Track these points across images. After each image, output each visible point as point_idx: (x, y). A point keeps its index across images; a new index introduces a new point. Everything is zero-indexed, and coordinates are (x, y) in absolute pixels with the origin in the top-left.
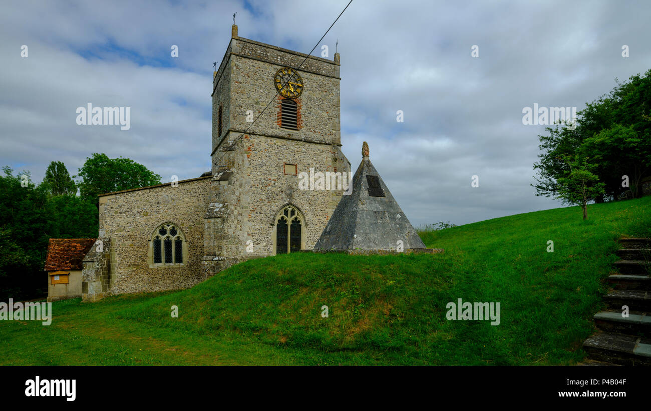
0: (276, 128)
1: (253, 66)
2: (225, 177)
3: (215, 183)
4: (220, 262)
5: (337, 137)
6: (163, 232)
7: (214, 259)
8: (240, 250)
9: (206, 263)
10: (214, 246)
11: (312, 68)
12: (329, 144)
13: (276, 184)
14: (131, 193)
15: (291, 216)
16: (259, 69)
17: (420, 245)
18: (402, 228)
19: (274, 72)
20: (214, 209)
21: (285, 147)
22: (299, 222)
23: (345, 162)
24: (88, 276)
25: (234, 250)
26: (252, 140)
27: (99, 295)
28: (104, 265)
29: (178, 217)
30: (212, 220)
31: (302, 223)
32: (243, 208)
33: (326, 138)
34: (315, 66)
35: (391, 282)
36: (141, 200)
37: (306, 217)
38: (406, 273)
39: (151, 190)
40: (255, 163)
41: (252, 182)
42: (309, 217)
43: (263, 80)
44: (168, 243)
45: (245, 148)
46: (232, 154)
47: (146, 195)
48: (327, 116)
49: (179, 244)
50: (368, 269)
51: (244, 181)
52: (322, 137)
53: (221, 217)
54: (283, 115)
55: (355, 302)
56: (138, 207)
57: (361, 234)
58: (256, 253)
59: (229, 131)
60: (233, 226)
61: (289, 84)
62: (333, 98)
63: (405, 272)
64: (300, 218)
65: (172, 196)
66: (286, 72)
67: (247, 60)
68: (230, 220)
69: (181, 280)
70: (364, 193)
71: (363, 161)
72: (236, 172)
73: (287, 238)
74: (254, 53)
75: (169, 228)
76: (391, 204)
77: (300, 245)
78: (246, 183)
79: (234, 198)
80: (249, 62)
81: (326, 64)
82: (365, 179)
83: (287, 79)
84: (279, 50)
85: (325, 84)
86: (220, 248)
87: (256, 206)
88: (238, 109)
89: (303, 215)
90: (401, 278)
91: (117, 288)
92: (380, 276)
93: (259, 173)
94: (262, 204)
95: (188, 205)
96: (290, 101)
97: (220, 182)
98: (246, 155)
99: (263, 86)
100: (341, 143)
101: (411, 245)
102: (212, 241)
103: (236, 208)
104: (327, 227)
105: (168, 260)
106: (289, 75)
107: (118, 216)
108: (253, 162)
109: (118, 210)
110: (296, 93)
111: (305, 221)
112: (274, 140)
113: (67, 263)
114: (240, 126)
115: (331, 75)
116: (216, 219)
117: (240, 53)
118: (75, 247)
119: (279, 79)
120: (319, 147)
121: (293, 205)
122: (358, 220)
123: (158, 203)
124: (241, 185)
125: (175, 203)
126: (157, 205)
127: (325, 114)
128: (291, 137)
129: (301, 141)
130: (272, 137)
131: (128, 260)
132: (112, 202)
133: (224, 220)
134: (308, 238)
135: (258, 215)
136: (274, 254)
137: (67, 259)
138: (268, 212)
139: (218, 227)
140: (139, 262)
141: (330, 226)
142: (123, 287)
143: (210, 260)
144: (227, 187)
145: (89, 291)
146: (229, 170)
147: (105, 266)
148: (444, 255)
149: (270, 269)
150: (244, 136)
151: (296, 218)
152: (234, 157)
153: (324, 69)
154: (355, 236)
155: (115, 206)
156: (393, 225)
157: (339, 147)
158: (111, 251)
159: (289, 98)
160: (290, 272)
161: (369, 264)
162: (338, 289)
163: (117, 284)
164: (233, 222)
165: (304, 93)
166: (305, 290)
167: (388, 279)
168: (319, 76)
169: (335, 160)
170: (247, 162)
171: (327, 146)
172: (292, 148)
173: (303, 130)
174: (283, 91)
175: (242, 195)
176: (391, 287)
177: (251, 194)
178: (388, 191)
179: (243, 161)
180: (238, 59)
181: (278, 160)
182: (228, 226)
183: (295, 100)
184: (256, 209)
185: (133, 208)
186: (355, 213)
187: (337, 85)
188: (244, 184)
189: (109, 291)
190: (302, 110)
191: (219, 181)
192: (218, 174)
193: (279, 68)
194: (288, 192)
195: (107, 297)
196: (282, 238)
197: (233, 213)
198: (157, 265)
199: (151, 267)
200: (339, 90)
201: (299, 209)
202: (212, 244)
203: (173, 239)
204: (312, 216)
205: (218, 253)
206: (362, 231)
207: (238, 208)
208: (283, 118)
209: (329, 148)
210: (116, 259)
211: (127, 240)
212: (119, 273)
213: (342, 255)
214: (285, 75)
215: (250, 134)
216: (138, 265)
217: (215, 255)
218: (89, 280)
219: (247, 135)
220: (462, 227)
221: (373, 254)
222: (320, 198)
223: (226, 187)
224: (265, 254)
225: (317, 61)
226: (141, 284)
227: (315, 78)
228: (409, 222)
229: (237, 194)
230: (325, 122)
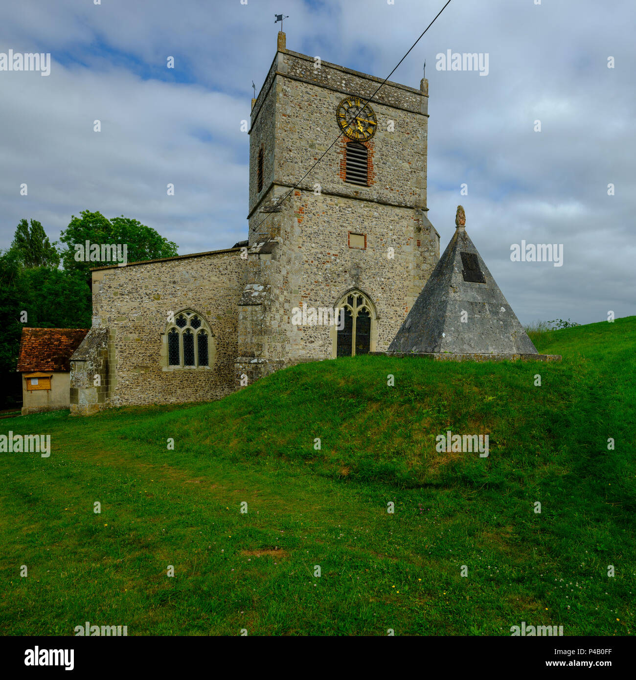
0: (338, 183)
1: (307, 92)
2: (267, 249)
3: (254, 256)
4: (259, 366)
5: (422, 197)
6: (181, 322)
7: (252, 362)
8: (287, 349)
9: (241, 367)
10: (252, 343)
11: (390, 99)
12: (411, 208)
13: (338, 261)
14: (137, 267)
15: (357, 306)
16: (315, 97)
17: (531, 350)
18: (507, 325)
19: (337, 104)
20: (252, 293)
21: (350, 209)
22: (368, 313)
23: (433, 233)
24: (77, 380)
25: (279, 349)
26: (304, 197)
27: (93, 407)
28: (100, 365)
29: (202, 302)
30: (249, 308)
31: (373, 316)
32: (291, 293)
33: (407, 198)
34: (393, 97)
35: (491, 398)
36: (150, 277)
37: (378, 308)
38: (511, 387)
39: (165, 264)
40: (309, 230)
41: (305, 257)
42: (382, 307)
43: (321, 113)
44: (188, 338)
45: (296, 209)
46: (277, 217)
47: (157, 271)
48: (408, 167)
49: (203, 339)
50: (460, 380)
51: (294, 255)
52: (401, 197)
53: (261, 304)
54: (348, 164)
55: (442, 424)
56: (147, 287)
57: (452, 333)
58: (308, 355)
59: (273, 185)
60: (278, 317)
61: (356, 120)
62: (418, 143)
63: (509, 385)
64: (370, 308)
65: (193, 273)
66: (353, 103)
67: (298, 84)
68: (273, 309)
69: (207, 388)
70: (457, 277)
71: (457, 233)
72: (282, 241)
73: (351, 335)
74: (308, 73)
75: (189, 317)
76: (493, 293)
77: (369, 345)
78: (296, 258)
79: (279, 279)
80: (302, 87)
81: (408, 94)
82: (458, 258)
83: (354, 113)
84: (344, 72)
85: (407, 123)
86: (260, 346)
87: (309, 291)
88: (285, 154)
89: (374, 304)
90: (504, 393)
91: (118, 397)
92: (475, 389)
93: (313, 245)
94: (318, 288)
95: (215, 286)
96: (358, 145)
97: (261, 255)
98: (296, 219)
99: (321, 122)
100: (428, 207)
101: (518, 348)
102: (249, 336)
103: (282, 293)
104: (405, 322)
105: (189, 361)
106: (358, 108)
107: (119, 298)
108: (306, 229)
109: (119, 291)
110: (366, 134)
111: (376, 312)
112: (336, 200)
113: (48, 362)
114: (288, 178)
115: (416, 110)
116: (254, 307)
117: (289, 73)
118: (59, 340)
119: (342, 113)
120: (397, 211)
121: (361, 291)
122: (448, 314)
123: (174, 282)
124: (289, 261)
125: (199, 283)
126: (172, 285)
127: (406, 165)
128: (359, 196)
129: (372, 201)
130: (332, 194)
131: (134, 360)
132: (110, 279)
133: (266, 309)
134: (380, 335)
135: (312, 302)
136: (334, 356)
137: (49, 356)
138: (326, 299)
139: (257, 317)
140: (148, 362)
141: (410, 320)
142: (126, 397)
143: (245, 363)
144: (270, 263)
145: (80, 401)
146: (273, 239)
147: (101, 367)
148: (562, 364)
149: (328, 377)
150: (294, 192)
151: (364, 309)
152: (279, 221)
153: (407, 101)
154: (444, 335)
155: (114, 284)
156: (495, 321)
157: (424, 212)
158: (109, 346)
159: (357, 141)
160: (355, 382)
161: (462, 374)
162: (419, 405)
163: (118, 392)
164: (277, 311)
165: (377, 134)
166: (375, 406)
167: (486, 394)
168: (400, 111)
169: (419, 230)
170: (297, 229)
171: (408, 210)
172: (360, 211)
173: (376, 186)
174: (348, 131)
175: (290, 275)
176: (490, 405)
177: (303, 273)
178: (489, 275)
179: (293, 227)
180: (287, 82)
181: (340, 228)
182: (271, 317)
183: (364, 144)
184: (309, 294)
185: (139, 289)
186: (445, 303)
187: (423, 125)
188: (293, 259)
189: (108, 402)
190: (375, 158)
191: (259, 253)
192: (258, 244)
193: (344, 96)
194: (354, 272)
195: (104, 409)
196: (345, 336)
197: (277, 299)
198: (172, 367)
199: (165, 369)
200: (426, 131)
201: (368, 296)
202: (249, 340)
203: (195, 332)
204: (386, 306)
205: (256, 353)
206: (453, 328)
207: (285, 293)
208: (348, 169)
209: (410, 212)
210: (116, 358)
211: (131, 333)
212: (120, 376)
213: (426, 360)
214: (351, 107)
215: (302, 189)
216: (147, 367)
217: (253, 356)
218: (79, 386)
219: (297, 190)
220: (586, 327)
221: (468, 360)
222: (398, 282)
223: (268, 263)
224: (322, 356)
225: (397, 90)
227: (393, 114)
228: (516, 318)
229: (284, 272)
230: (406, 176)
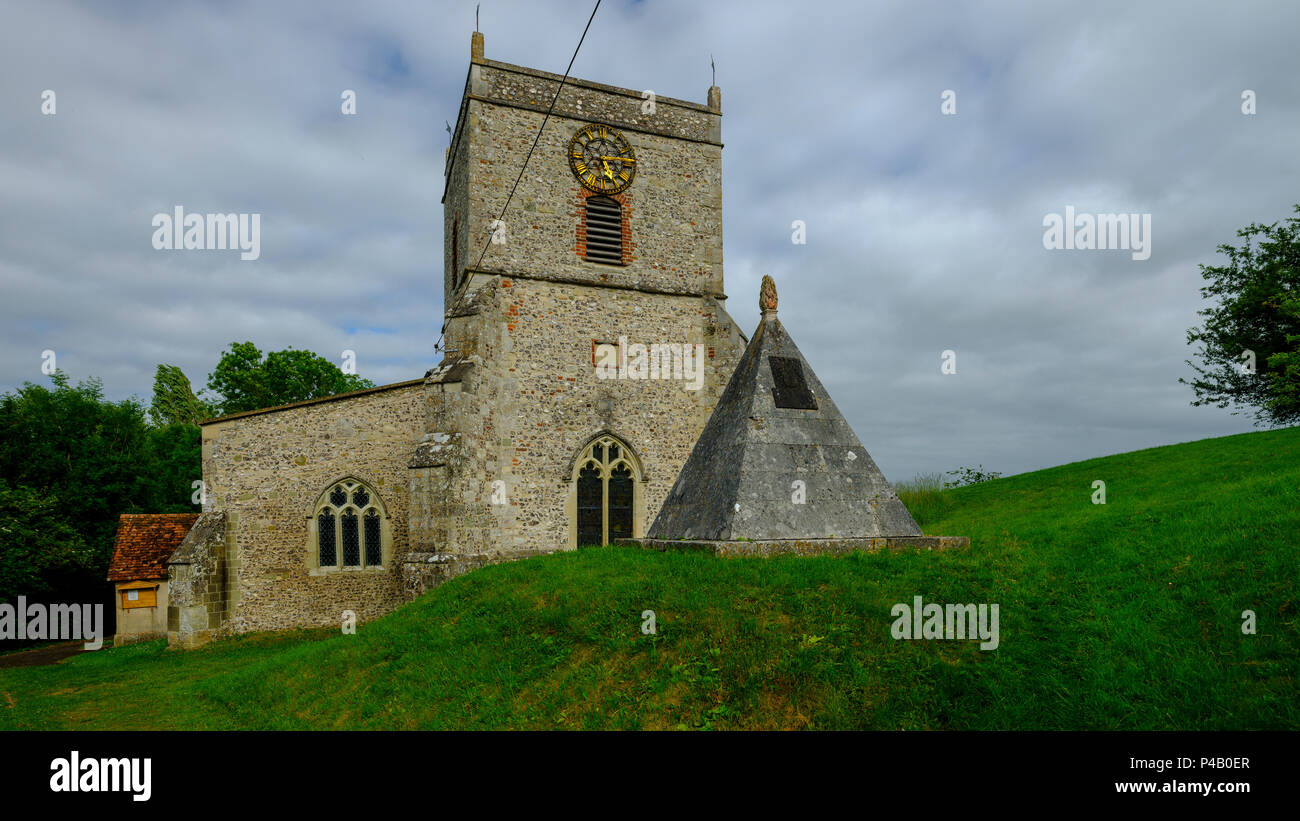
0: (574, 263)
1: (519, 123)
2: (455, 375)
3: (434, 387)
4: (442, 566)
5: (716, 277)
6: (338, 498)
7: (430, 560)
8: (493, 537)
9: (414, 569)
10: (430, 529)
11: (657, 123)
12: (696, 296)
13: (576, 388)
14: (269, 416)
15: (610, 460)
16: (533, 129)
17: (908, 528)
18: (859, 485)
19: (569, 137)
20: (431, 447)
21: (594, 304)
22: (628, 472)
23: (735, 335)
24: (178, 594)
25: (478, 537)
26: (518, 290)
27: (201, 636)
28: (212, 570)
29: (370, 465)
30: (425, 472)
31: (636, 476)
32: (499, 444)
33: (690, 281)
34: (662, 119)
35: (813, 640)
36: (290, 430)
37: (646, 463)
38: (860, 612)
39: (312, 409)
40: (527, 342)
41: (521, 386)
42: (651, 460)
43: (542, 155)
44: (350, 522)
45: (504, 309)
46: (473, 323)
47: (300, 421)
48: (691, 230)
49: (373, 524)
51: (502, 384)
52: (680, 279)
53: (443, 465)
54: (589, 232)
55: (705, 700)
56: (284, 445)
57: (753, 502)
58: (530, 545)
59: (467, 272)
60: (474, 484)
61: (601, 161)
62: (706, 190)
63: (856, 608)
64: (631, 464)
65: (357, 421)
66: (596, 134)
67: (505, 111)
68: (467, 472)
70: (763, 400)
71: (763, 324)
72: (481, 361)
73: (601, 510)
74: (521, 93)
75: (350, 489)
76: (832, 427)
77: (632, 525)
78: (506, 388)
79: (476, 422)
80: (512, 116)
81: (688, 113)
82: (765, 367)
83: (597, 150)
84: (579, 86)
85: (687, 159)
86: (443, 533)
87: (529, 440)
88: (485, 223)
89: (637, 457)
90: (843, 628)
91: (242, 618)
92: (783, 620)
93: (534, 365)
94: (543, 434)
95: (391, 439)
96: (605, 200)
97: (445, 386)
98: (505, 325)
99: (544, 168)
100: (725, 293)
101: (883, 527)
102: (426, 517)
103: (482, 445)
104: (676, 485)
105: (351, 559)
106: (603, 141)
107: (242, 465)
108: (522, 340)
109: (242, 454)
110: (618, 183)
111: (642, 470)
112: (570, 290)
113: (153, 565)
114: (490, 260)
115: (701, 138)
116: (433, 470)
117: (489, 95)
118: (171, 531)
119: (578, 151)
120: (674, 301)
121: (614, 436)
122: (745, 468)
123: (327, 437)
124: (494, 393)
125: (364, 436)
126: (324, 441)
127: (687, 227)
128: (609, 282)
129: (630, 289)
130: (564, 281)
131: (265, 559)
132: (229, 437)
133: (452, 472)
134: (649, 508)
135: (535, 458)
136: (572, 545)
137: (155, 556)
138: (556, 451)
139: (438, 486)
140: (288, 563)
141: (683, 482)
142: (254, 618)
143: (420, 562)
144: (459, 398)
145: (182, 627)
146: (466, 358)
147: (214, 573)
148: (970, 554)
150: (501, 283)
151: (621, 465)
152: (476, 330)
153: (685, 125)
154: (737, 507)
155: (235, 443)
156: (837, 477)
157: (719, 301)
158: (228, 540)
159: (602, 194)
160: (562, 601)
163: (242, 610)
164: (474, 475)
165: (637, 180)
167: (804, 629)
168: (674, 141)
169: (711, 331)
170: (507, 341)
171: (693, 299)
172: (611, 305)
173: (637, 264)
174: (588, 179)
175: (496, 415)
177: (517, 411)
178: (825, 394)
179: (499, 337)
180: (487, 110)
181: (578, 335)
182: (463, 485)
183: (616, 198)
184: (528, 445)
185: (273, 449)
186: (740, 449)
187: (714, 161)
188: (501, 390)
189: (225, 627)
190: (634, 220)
191: (442, 383)
192: (442, 368)
193: (580, 125)
194: (602, 406)
195: (219, 638)
196: (589, 511)
197: (473, 455)
198: (326, 569)
199: (313, 573)
200: (719, 170)
201: (627, 445)
202: (425, 524)
203: (360, 512)
204: (658, 460)
205: (438, 546)
206: (755, 495)
207: (488, 445)
208: (589, 239)
209: (696, 303)
210: (239, 558)
211: (261, 517)
212: (245, 586)
214: (593, 141)
215: (513, 277)
216: (285, 571)
217: (432, 550)
218: (180, 603)
219: (506, 279)
220: (1014, 480)
221: (782, 555)
222: (678, 419)
223: (457, 398)
224: (552, 546)
225: (668, 108)
226: (292, 612)
227: (663, 147)
228: (878, 471)
229: (485, 411)
230: (686, 245)
